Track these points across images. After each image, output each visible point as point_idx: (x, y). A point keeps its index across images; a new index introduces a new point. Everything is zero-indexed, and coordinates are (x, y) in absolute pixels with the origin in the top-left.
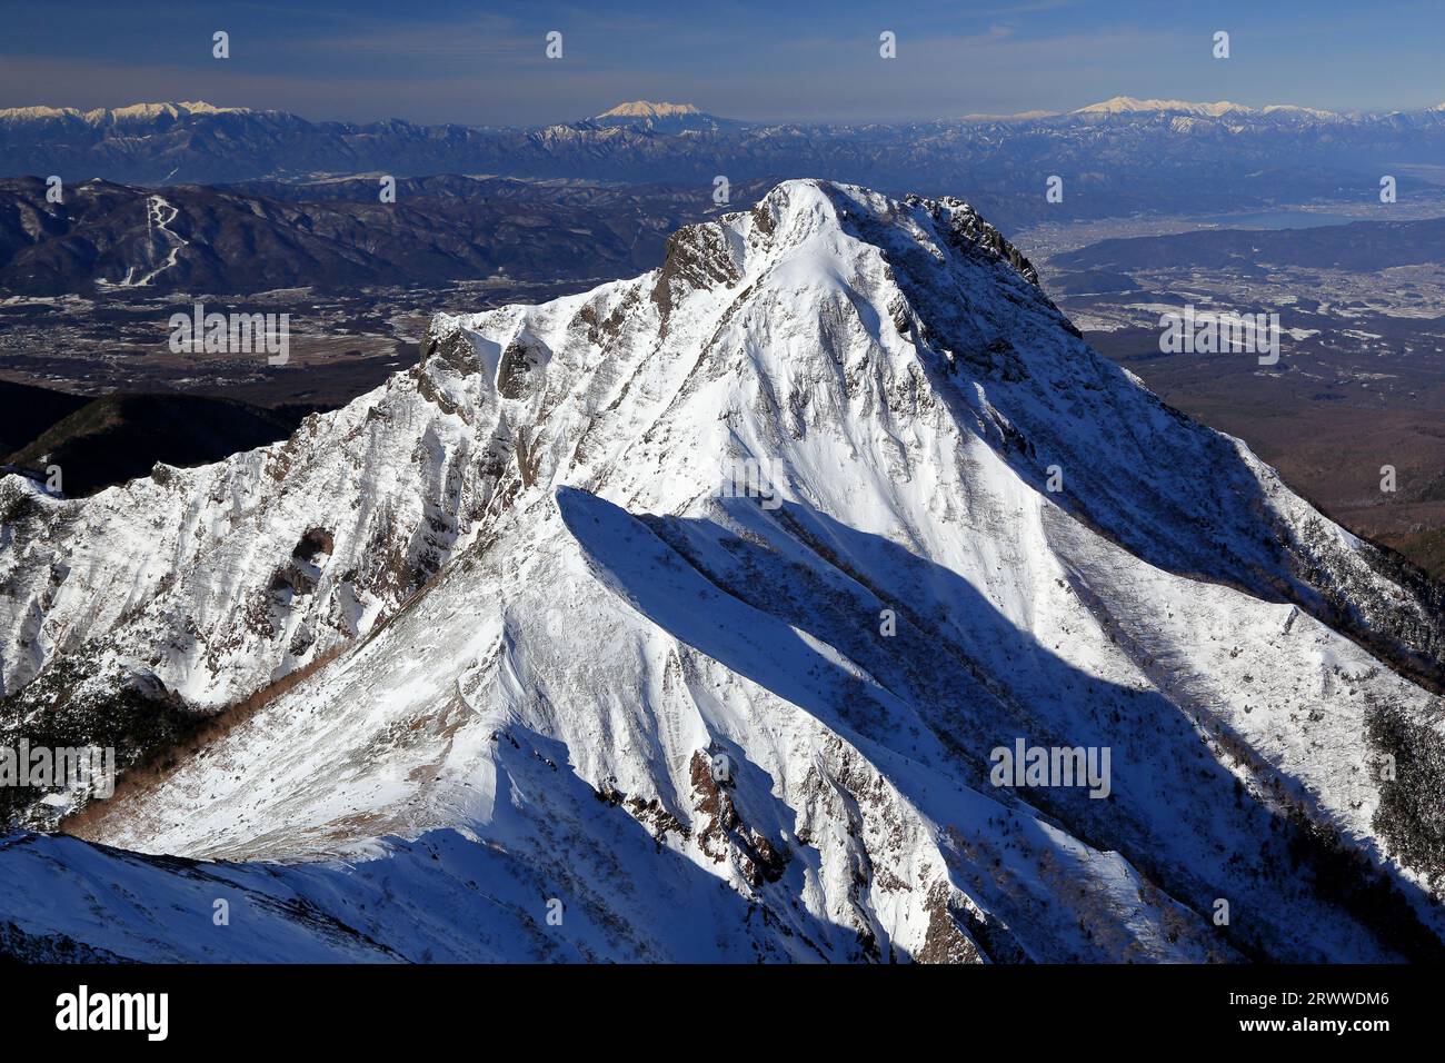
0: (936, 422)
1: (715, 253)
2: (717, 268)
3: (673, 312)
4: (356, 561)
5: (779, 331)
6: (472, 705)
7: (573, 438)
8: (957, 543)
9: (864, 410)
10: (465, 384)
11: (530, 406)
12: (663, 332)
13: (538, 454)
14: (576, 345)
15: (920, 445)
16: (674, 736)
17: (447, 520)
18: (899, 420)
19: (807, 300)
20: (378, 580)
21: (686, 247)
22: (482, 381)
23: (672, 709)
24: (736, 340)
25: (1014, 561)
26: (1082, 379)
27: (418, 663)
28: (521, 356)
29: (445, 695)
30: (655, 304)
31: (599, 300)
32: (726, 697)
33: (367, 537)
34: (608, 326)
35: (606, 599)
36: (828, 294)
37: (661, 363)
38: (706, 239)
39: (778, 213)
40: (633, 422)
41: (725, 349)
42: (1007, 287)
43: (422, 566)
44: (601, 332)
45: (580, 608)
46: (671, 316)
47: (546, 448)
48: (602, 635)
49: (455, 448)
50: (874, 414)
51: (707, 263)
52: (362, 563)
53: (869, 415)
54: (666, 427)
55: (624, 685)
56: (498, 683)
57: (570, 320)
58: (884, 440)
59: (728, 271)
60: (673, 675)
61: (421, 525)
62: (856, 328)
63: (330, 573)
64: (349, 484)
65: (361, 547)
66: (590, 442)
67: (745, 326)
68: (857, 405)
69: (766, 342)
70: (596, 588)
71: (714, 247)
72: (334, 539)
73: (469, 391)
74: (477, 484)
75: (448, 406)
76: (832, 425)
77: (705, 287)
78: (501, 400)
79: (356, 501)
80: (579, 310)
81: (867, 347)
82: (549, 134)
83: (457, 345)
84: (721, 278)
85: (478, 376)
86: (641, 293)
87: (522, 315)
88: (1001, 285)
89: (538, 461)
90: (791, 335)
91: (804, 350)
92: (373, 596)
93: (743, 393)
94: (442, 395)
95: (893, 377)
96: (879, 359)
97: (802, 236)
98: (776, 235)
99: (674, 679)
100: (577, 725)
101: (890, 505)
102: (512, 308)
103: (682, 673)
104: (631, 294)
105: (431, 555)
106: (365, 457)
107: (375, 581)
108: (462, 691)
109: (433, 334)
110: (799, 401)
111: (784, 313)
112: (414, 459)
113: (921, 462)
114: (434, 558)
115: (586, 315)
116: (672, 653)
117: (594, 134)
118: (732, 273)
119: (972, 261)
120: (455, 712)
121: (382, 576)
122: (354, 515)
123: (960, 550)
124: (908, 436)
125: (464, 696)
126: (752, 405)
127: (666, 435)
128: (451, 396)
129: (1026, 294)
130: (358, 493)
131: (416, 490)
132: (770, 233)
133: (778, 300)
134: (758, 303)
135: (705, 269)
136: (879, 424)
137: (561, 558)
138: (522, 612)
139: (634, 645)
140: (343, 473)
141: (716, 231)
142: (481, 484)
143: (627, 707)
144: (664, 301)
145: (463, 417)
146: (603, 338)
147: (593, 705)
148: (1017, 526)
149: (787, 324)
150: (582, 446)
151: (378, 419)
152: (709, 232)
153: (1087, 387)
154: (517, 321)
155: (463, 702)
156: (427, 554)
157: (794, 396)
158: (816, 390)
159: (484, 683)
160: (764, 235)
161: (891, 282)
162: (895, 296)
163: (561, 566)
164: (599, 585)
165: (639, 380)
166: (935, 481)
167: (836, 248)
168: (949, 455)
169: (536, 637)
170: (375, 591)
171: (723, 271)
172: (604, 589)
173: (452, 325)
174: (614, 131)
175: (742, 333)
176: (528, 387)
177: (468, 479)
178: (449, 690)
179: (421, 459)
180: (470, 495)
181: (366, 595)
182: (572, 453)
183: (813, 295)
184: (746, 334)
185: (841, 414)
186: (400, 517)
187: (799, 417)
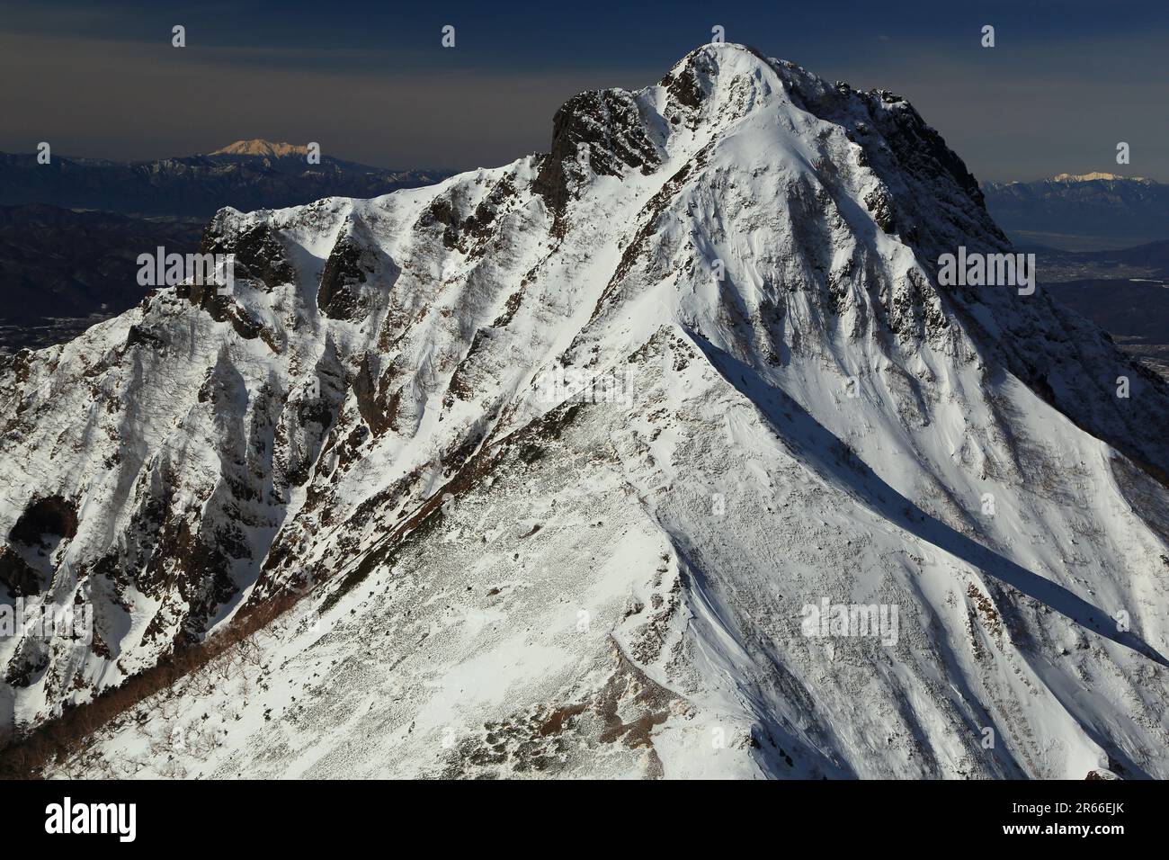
0: (951, 346)
1: (624, 128)
2: (628, 147)
3: (571, 203)
4: (115, 542)
5: (735, 222)
6: (662, 681)
7: (444, 365)
8: (1010, 507)
9: (856, 329)
10: (271, 298)
11: (367, 330)
12: (558, 230)
13: (393, 388)
14: (428, 249)
15: (934, 378)
16: (1028, 747)
17: (256, 483)
18: (904, 344)
19: (770, 184)
20: (148, 571)
21: (585, 118)
22: (296, 295)
23: (1006, 695)
24: (680, 231)
25: (1093, 533)
26: (1043, 327)
27: (494, 615)
28: (353, 261)
29: (596, 666)
30: (538, 196)
31: (455, 193)
32: (1087, 676)
33: (132, 508)
34: (472, 226)
35: (825, 498)
36: (796, 176)
37: (565, 266)
38: (612, 109)
39: (706, 82)
40: (535, 341)
41: (666, 242)
42: (952, 208)
43: (221, 548)
44: (461, 233)
45: (787, 512)
46: (568, 208)
47: (408, 378)
48: (840, 558)
49: (261, 384)
50: (870, 335)
51: (614, 143)
52: (125, 547)
53: (864, 334)
54: (593, 345)
55: (913, 649)
56: (699, 642)
57: (416, 218)
58: (888, 369)
59: (643, 151)
60: (987, 631)
61: (219, 488)
62: (835, 222)
63: (73, 561)
64: (101, 434)
65: (124, 523)
66: (474, 371)
67: (690, 214)
68: (847, 321)
69: (719, 236)
70: (805, 480)
71: (623, 119)
72: (79, 511)
73: (278, 308)
74: (297, 435)
75: (249, 327)
76: (817, 349)
77: (613, 173)
78: (324, 322)
79: (114, 457)
80: (429, 205)
81: (852, 248)
82: (157, 168)
83: (261, 244)
84: (634, 162)
85: (290, 288)
86: (516, 184)
87: (348, 210)
88: (945, 205)
89: (396, 398)
90: (752, 228)
91: (772, 247)
92: (142, 595)
93: (699, 300)
94: (240, 311)
95: (889, 287)
96: (868, 265)
97: (745, 108)
98: (705, 108)
99: (991, 641)
100: (861, 722)
101: (913, 456)
102: (330, 202)
103: (1003, 627)
104: (501, 184)
105: (233, 533)
106: (125, 396)
107: (144, 572)
108: (630, 657)
109: (216, 235)
110: (774, 314)
111: (740, 199)
112: (202, 397)
113: (938, 400)
114: (238, 537)
115: (438, 212)
116: (973, 592)
117: (207, 169)
118: (650, 155)
119: (912, 174)
120: (631, 696)
121: (155, 564)
122: (111, 477)
123: (1016, 515)
124: (917, 366)
125: (639, 664)
126: (713, 316)
127: (594, 355)
128: (255, 314)
129: (972, 217)
130: (116, 445)
131: (208, 440)
132: (696, 105)
133: (731, 180)
134: (704, 185)
135: (611, 149)
136: (878, 349)
137: (727, 430)
138: (685, 519)
139: (901, 576)
140: (92, 421)
141: (626, 99)
142: (301, 435)
143: (935, 690)
144: (554, 190)
145: (270, 343)
146: (464, 242)
147: (875, 685)
148: (1081, 487)
149: (745, 213)
150: (461, 375)
151: (143, 343)
152: (617, 100)
153: (1048, 338)
154: (342, 219)
155: (641, 676)
156: (228, 531)
157: (765, 306)
158: (792, 303)
159: (671, 641)
160: (687, 109)
161: (867, 169)
162: (875, 186)
163: (729, 441)
164: (807, 473)
165: (535, 289)
166: (963, 425)
167: (791, 123)
168: (975, 390)
169: (728, 561)
170: (145, 587)
171: (637, 152)
172: (819, 480)
173: (245, 223)
174: (230, 168)
175: (688, 225)
176: (363, 304)
177: (283, 427)
178: (599, 656)
179: (213, 398)
180: (287, 448)
181: (130, 594)
182: (446, 386)
183: (776, 177)
184: (692, 224)
185: (829, 333)
186: (184, 478)
187: (775, 335)
